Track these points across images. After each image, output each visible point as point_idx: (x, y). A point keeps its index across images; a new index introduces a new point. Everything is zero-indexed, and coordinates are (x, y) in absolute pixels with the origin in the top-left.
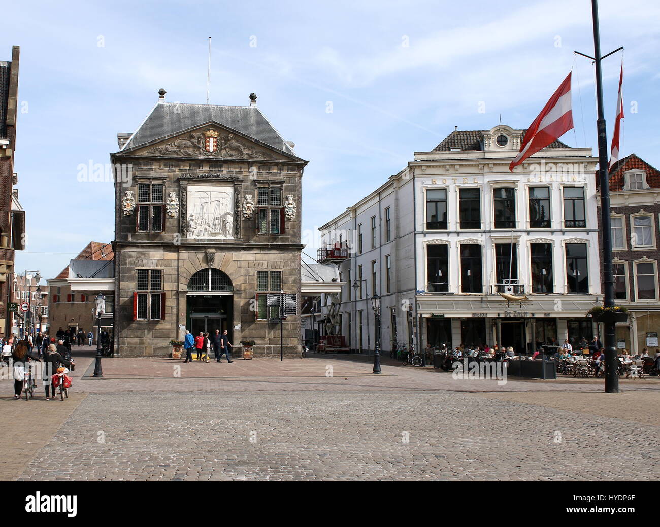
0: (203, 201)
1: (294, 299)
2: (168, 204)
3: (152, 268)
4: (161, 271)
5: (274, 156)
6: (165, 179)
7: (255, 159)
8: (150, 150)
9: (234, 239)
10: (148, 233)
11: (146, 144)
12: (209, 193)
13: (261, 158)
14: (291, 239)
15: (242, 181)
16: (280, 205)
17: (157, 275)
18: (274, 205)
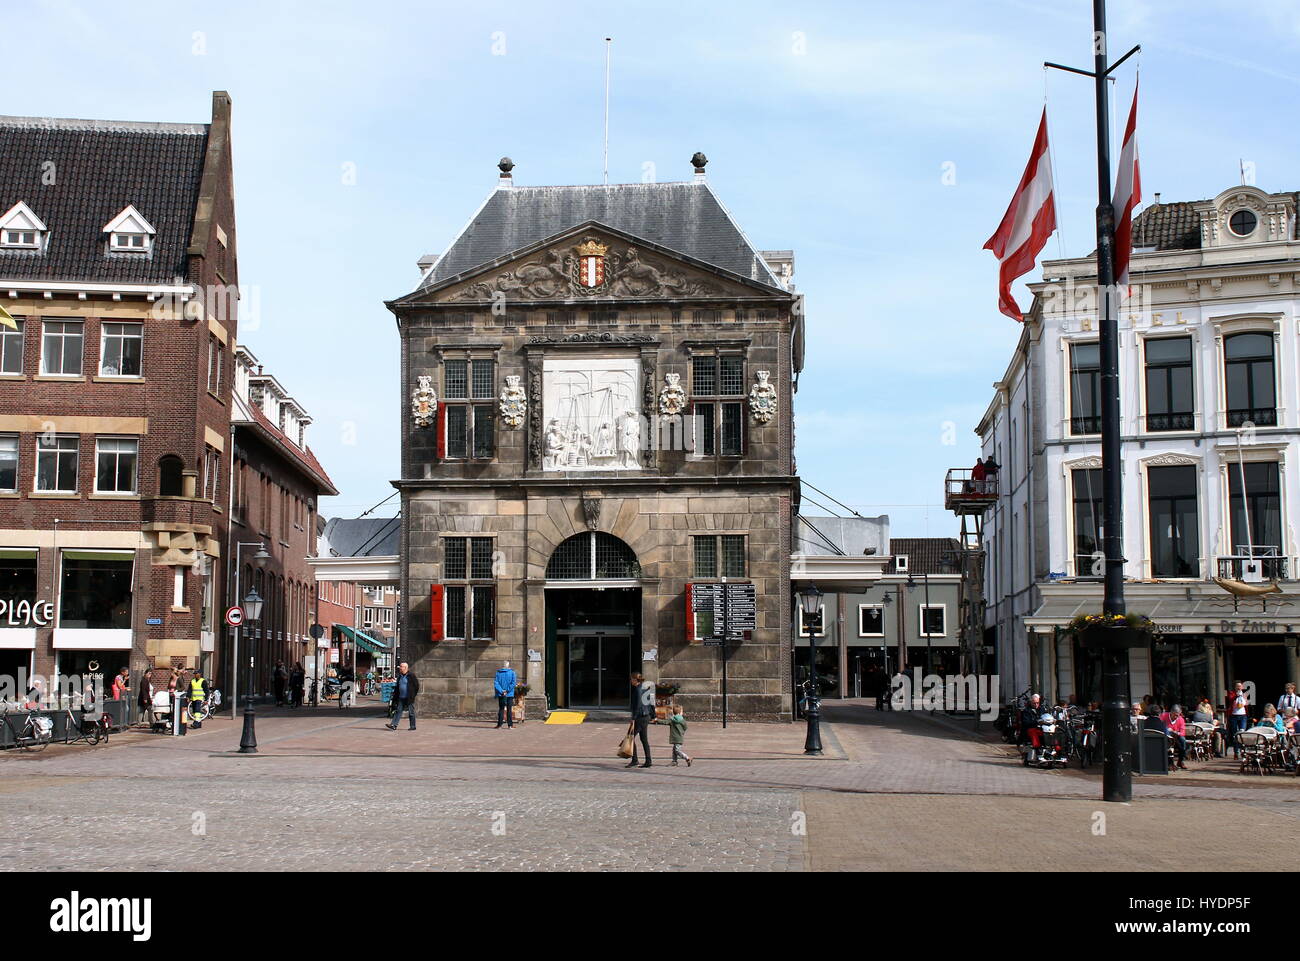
0: (577, 391)
1: (749, 596)
2: (502, 401)
3: (472, 534)
4: (491, 538)
5: (727, 289)
6: (498, 349)
7: (686, 297)
8: (466, 291)
9: (640, 468)
10: (466, 461)
11: (455, 278)
12: (587, 374)
13: (699, 294)
14: (767, 464)
15: (657, 345)
16: (742, 393)
17: (484, 548)
18: (730, 393)
